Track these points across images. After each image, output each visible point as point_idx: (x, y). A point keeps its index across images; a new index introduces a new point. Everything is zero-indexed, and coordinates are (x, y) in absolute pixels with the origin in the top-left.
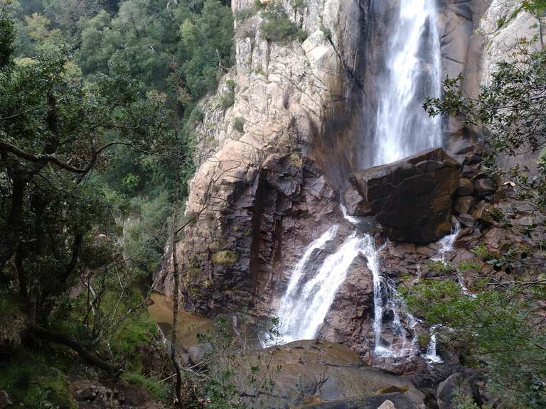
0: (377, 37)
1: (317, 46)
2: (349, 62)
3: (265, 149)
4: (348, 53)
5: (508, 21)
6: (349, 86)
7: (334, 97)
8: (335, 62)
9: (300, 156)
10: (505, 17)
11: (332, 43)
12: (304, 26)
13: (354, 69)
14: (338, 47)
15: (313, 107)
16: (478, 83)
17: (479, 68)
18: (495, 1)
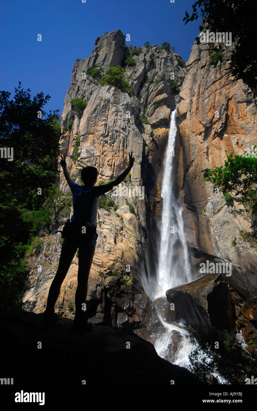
1: (125, 213)
2: (142, 223)
3: (105, 272)
4: (142, 218)
6: (143, 236)
8: (136, 222)
9: (130, 277)
11: (134, 213)
12: (116, 203)
13: (145, 227)
14: (137, 215)
15: (131, 246)
16: (210, 239)
17: (209, 232)
18: (209, 204)
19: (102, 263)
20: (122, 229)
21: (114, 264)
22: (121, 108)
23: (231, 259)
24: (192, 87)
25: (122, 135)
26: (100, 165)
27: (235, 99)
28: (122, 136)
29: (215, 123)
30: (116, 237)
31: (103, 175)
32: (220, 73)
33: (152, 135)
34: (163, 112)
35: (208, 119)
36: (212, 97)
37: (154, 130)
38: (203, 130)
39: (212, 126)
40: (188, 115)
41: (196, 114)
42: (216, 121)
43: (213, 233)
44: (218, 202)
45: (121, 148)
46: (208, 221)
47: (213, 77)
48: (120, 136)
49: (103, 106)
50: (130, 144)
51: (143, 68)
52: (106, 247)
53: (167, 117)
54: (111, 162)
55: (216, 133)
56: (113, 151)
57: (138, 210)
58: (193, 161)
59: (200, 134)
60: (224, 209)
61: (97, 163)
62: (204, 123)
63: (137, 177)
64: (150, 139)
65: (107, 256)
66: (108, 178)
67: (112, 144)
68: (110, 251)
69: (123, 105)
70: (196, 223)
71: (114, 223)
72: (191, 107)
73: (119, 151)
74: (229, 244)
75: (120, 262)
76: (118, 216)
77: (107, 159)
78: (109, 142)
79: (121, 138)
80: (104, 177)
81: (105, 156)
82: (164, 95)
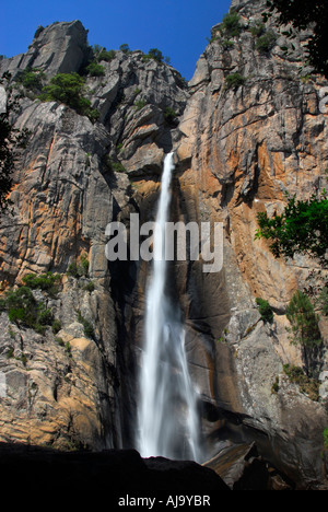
1: (75, 338)
2: (110, 357)
4: (109, 349)
5: (247, 335)
6: (110, 383)
7: (100, 394)
8: (98, 356)
11: (93, 337)
12: (57, 317)
13: (115, 366)
14: (99, 342)
15: (87, 402)
16: (235, 384)
17: (233, 371)
18: (233, 319)
19: (28, 438)
20: (69, 369)
21: (52, 441)
22: (74, 140)
23: (271, 416)
24: (200, 119)
25: (74, 188)
26: (27, 242)
27: (267, 145)
29: (238, 179)
30: (56, 386)
31: (32, 263)
32: (242, 104)
33: (129, 191)
34: (151, 153)
35: (228, 171)
36: (231, 137)
37: (134, 183)
38: (220, 188)
39: (234, 183)
40: (194, 162)
41: (207, 161)
42: (241, 176)
43: (240, 373)
44: (248, 315)
45: (71, 211)
46: (232, 351)
47: (232, 108)
48: (69, 189)
49: (42, 134)
50: (88, 206)
51: (116, 80)
52: (36, 407)
53: (158, 163)
54: (50, 238)
55: (241, 195)
56: (56, 217)
57: (101, 332)
59: (215, 195)
60: (257, 328)
61: (22, 239)
62: (221, 177)
63: (101, 269)
64: (125, 199)
65: (38, 424)
66: (43, 268)
67: (54, 203)
68: (45, 415)
69: (77, 136)
70: (209, 355)
71: (52, 358)
72: (198, 149)
73: (66, 216)
74: (267, 390)
75: (65, 435)
76: (62, 344)
77: (43, 231)
78: (48, 200)
79: (71, 192)
80: (34, 267)
81: (39, 225)
82: (152, 127)
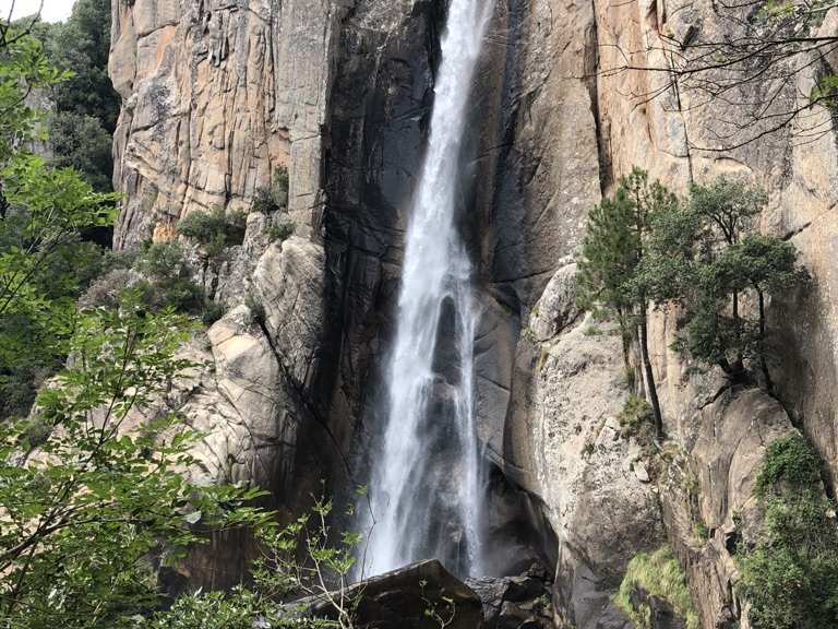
0: (361, 327)
1: (235, 335)
2: (297, 369)
5: (573, 322)
7: (257, 441)
8: (268, 369)
9: (156, 563)
10: (566, 314)
11: (266, 333)
13: (307, 385)
14: (276, 341)
16: (530, 432)
18: (551, 284)
25: (253, 21)
26: (189, 149)
28: (254, 24)
31: (199, 189)
43: (539, 407)
45: (252, 74)
48: (245, 25)
54: (220, 138)
56: (226, 91)
57: (283, 322)
58: (532, 96)
61: (182, 143)
63: (306, 191)
66: (214, 199)
67: (221, 60)
73: (245, 86)
77: (208, 126)
78: (210, 58)
79: (248, 33)
80: (203, 198)
81: (202, 113)
